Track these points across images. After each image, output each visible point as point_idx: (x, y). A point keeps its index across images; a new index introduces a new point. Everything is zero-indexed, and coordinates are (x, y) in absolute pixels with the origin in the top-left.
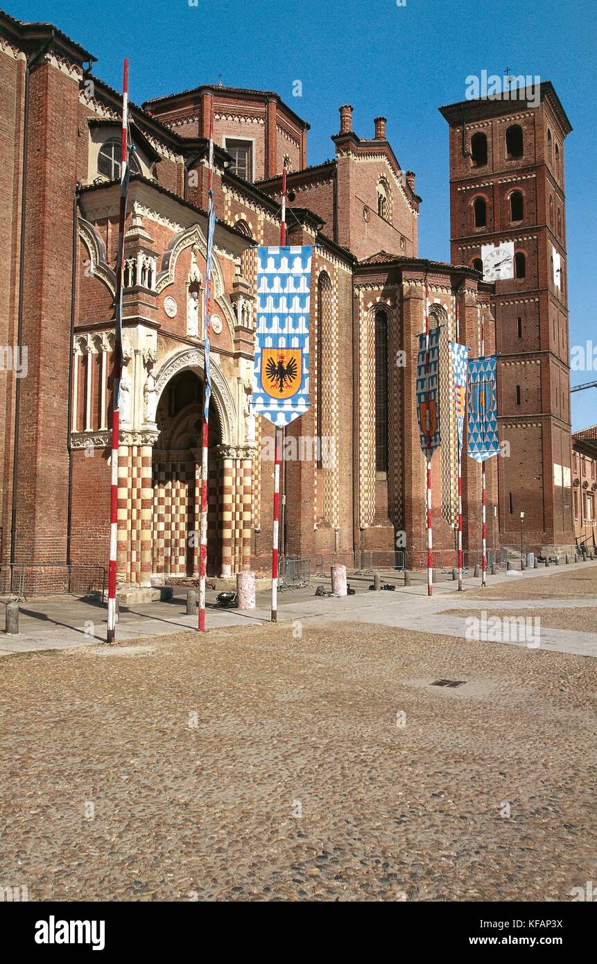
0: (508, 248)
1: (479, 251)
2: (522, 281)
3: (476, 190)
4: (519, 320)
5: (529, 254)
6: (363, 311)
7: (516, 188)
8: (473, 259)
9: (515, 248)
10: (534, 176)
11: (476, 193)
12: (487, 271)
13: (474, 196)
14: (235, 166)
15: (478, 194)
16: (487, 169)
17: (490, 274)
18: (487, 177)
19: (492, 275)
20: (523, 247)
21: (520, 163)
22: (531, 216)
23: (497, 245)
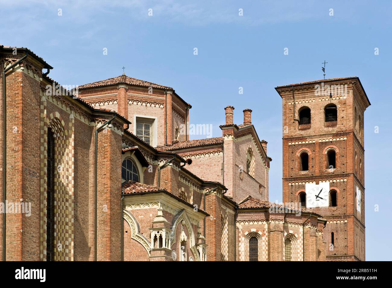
0: (325, 186)
1: (304, 187)
2: (335, 208)
3: (302, 145)
4: (333, 234)
5: (340, 191)
6: (241, 237)
7: (332, 146)
8: (299, 192)
9: (330, 186)
10: (345, 138)
11: (302, 147)
12: (310, 200)
13: (301, 149)
14: (142, 134)
15: (304, 149)
16: (310, 132)
17: (311, 202)
18: (310, 137)
19: (313, 203)
20: (336, 186)
21: (335, 130)
22: (342, 166)
23: (317, 183)
